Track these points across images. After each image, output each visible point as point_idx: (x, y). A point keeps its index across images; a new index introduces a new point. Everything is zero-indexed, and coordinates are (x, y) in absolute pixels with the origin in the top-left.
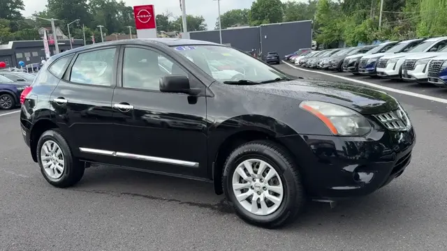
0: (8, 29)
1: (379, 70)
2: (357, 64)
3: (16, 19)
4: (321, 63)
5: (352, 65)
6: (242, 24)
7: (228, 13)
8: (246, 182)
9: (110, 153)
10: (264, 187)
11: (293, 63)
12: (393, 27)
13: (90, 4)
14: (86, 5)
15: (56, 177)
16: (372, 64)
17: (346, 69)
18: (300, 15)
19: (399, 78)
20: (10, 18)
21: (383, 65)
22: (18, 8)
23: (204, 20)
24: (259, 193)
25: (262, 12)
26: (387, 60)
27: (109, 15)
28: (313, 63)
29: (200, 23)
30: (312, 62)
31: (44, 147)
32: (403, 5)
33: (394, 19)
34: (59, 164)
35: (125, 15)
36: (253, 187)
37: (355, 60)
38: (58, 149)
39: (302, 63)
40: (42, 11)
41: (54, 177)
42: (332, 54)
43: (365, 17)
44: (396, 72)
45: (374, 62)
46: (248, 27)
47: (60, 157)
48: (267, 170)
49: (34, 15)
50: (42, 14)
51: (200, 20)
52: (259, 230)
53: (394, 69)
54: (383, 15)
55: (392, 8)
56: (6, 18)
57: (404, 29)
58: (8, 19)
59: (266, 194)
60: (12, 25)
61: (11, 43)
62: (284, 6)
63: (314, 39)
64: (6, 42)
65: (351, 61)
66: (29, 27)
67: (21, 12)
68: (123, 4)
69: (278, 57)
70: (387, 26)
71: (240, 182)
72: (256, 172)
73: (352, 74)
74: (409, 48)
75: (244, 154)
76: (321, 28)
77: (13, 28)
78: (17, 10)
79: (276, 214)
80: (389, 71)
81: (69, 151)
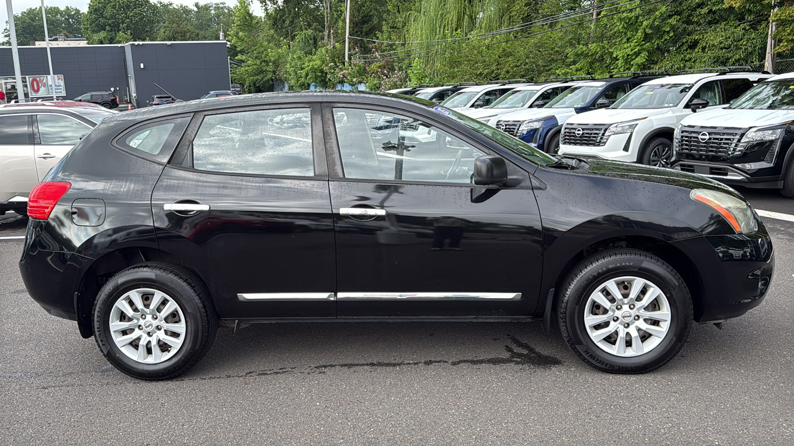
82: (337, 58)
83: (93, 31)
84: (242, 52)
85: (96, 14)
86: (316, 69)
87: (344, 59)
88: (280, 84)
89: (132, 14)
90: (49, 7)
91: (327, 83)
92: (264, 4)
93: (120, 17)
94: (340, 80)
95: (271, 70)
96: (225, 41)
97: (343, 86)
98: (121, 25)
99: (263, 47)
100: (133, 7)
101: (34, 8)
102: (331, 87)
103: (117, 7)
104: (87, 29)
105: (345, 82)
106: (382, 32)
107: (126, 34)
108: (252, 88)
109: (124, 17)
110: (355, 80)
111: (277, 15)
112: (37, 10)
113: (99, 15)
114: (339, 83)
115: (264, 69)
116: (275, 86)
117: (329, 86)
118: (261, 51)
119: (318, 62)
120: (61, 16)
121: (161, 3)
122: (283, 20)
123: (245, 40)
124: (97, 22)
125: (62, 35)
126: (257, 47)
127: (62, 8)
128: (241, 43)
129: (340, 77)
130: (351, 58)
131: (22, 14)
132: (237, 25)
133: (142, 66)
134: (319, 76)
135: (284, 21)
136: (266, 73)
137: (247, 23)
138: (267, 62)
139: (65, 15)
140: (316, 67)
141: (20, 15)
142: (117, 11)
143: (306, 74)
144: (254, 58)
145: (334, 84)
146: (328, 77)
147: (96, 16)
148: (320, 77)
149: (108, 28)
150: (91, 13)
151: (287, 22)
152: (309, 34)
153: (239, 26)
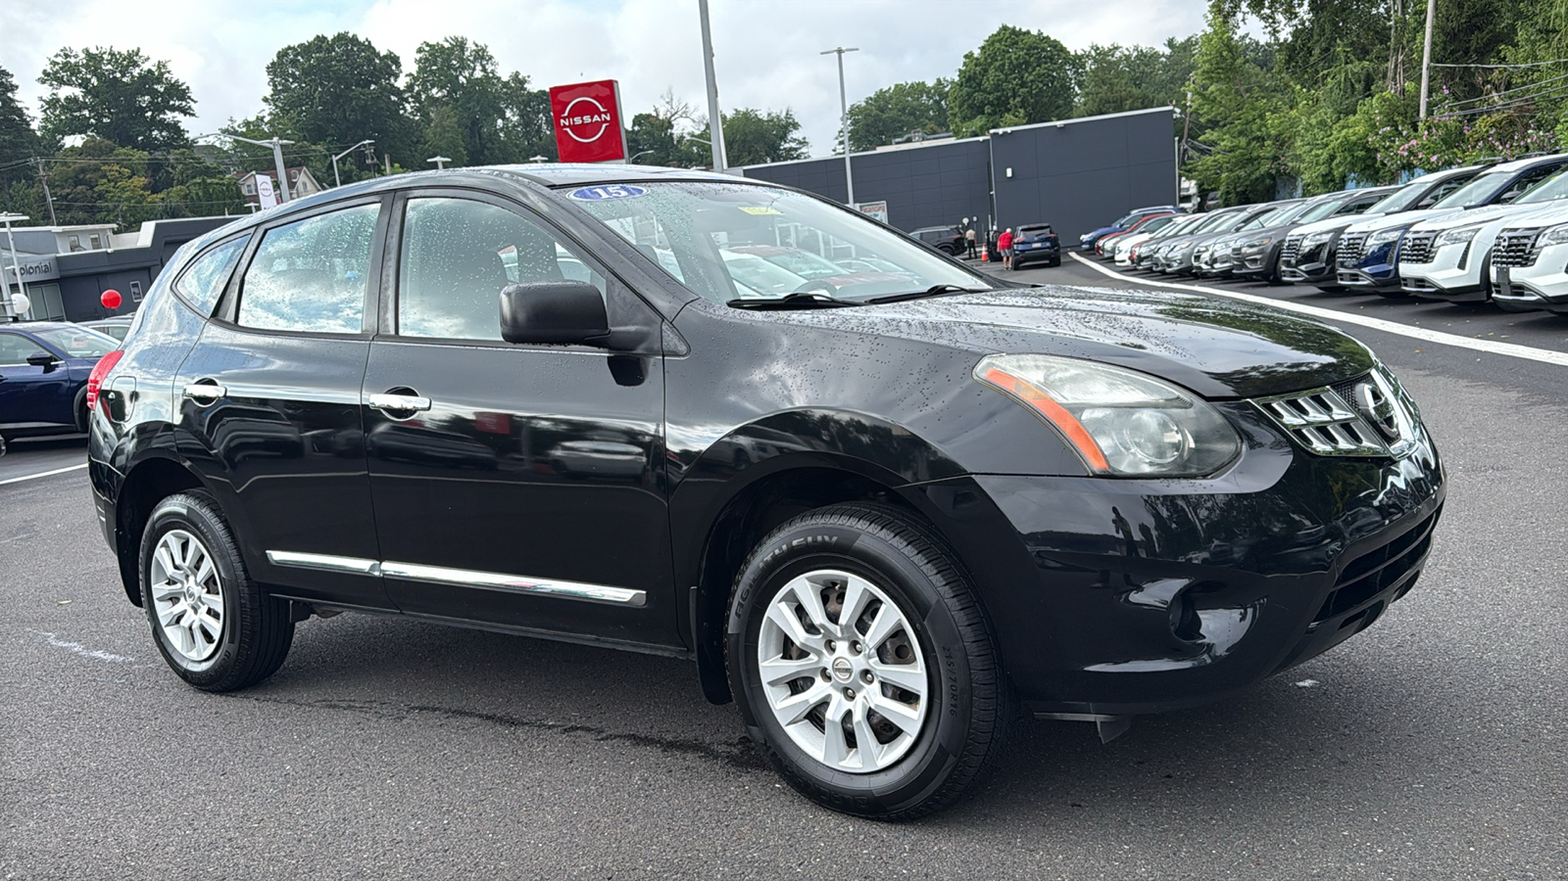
0: (140, 181)
1: (1407, 269)
2: (1332, 255)
3: (168, 145)
4: (1205, 256)
5: (1312, 256)
6: (933, 133)
7: (881, 95)
8: (803, 654)
9: (362, 565)
10: (866, 672)
11: (1110, 261)
12: (1472, 119)
13: (410, 87)
14: (398, 92)
15: (197, 656)
16: (1384, 253)
17: (1293, 273)
18: (1135, 91)
19: (1483, 296)
20: (149, 145)
21: (1423, 252)
22: (173, 109)
23: (796, 126)
24: (849, 693)
25: (997, 87)
26: (1437, 234)
27: (475, 122)
28: (1177, 254)
29: (783, 138)
30: (1175, 252)
31: (160, 553)
32: (1509, 37)
33: (1474, 91)
34: (209, 612)
35: (527, 121)
36: (830, 671)
37: (1326, 238)
38: (202, 557)
39: (1141, 259)
40: (252, 119)
41: (193, 655)
42: (1247, 221)
43: (1367, 88)
44: (1470, 277)
45: (1389, 245)
46: (952, 141)
47: (209, 584)
48: (871, 608)
49: (225, 132)
50: (253, 128)
51: (784, 127)
52: (851, 826)
53: (1462, 265)
54: (1431, 79)
55: (1466, 52)
56: (136, 146)
57: (1511, 123)
58: (143, 147)
59: (872, 696)
60: (155, 167)
61: (148, 228)
62: (1078, 61)
63: (1189, 173)
64: (133, 226)
65: (1307, 245)
66: (208, 172)
67: (185, 122)
68: (523, 82)
69: (1054, 242)
70: (1449, 116)
71: (787, 656)
72: (834, 618)
73: (1314, 290)
74: (1522, 188)
75: (793, 552)
76: (1209, 135)
77: (159, 177)
78: (169, 116)
79: (906, 767)
80: (1444, 272)
81: (238, 566)
82: (1403, 114)
83: (964, 119)
84: (1214, 124)
85: (970, 87)
86: (1355, 144)
87: (1418, 115)
88: (1288, 183)
89: (1031, 78)
90: (910, 83)
91: (1377, 172)
92: (1270, 21)
93: (1010, 86)
94: (1405, 161)
95: (1268, 155)
96: (1170, 108)
97: (1413, 176)
98: (1011, 101)
99: (1255, 110)
100: (1035, 64)
101: (885, 89)
102: (1387, 179)
103: (1006, 67)
104: (955, 115)
105: (1415, 167)
106: (1515, 45)
107: (1017, 116)
108: (1232, 196)
109: (1017, 85)
110: (1434, 159)
111: (1297, 41)
112: (891, 91)
113: (975, 88)
114: (1403, 168)
115: (1255, 154)
116: (1279, 188)
117: (1383, 177)
118: (1251, 118)
119: (1361, 129)
120: (927, 97)
121: (1098, 49)
122: (1308, 48)
123: (1219, 99)
124: (970, 102)
125: (918, 132)
126: (1244, 110)
127: (930, 83)
128: (1209, 107)
129: (1402, 156)
130: (1433, 111)
131: (867, 102)
132: (1203, 72)
133: (1009, 172)
134: (1361, 159)
135: (1310, 52)
136: (1259, 163)
137: (1223, 66)
138: (1261, 139)
139: (934, 95)
140: (1354, 138)
141: (864, 104)
142: (1006, 75)
143: (1331, 155)
144: (1236, 135)
145: (1393, 174)
146: (1379, 160)
147: (969, 90)
148: (1363, 159)
149: (987, 109)
150: (961, 85)
151: (1316, 51)
152: (1356, 70)
153: (1207, 72)
